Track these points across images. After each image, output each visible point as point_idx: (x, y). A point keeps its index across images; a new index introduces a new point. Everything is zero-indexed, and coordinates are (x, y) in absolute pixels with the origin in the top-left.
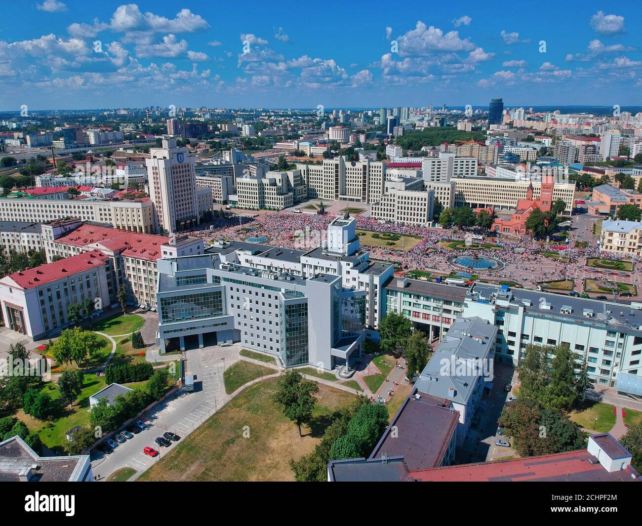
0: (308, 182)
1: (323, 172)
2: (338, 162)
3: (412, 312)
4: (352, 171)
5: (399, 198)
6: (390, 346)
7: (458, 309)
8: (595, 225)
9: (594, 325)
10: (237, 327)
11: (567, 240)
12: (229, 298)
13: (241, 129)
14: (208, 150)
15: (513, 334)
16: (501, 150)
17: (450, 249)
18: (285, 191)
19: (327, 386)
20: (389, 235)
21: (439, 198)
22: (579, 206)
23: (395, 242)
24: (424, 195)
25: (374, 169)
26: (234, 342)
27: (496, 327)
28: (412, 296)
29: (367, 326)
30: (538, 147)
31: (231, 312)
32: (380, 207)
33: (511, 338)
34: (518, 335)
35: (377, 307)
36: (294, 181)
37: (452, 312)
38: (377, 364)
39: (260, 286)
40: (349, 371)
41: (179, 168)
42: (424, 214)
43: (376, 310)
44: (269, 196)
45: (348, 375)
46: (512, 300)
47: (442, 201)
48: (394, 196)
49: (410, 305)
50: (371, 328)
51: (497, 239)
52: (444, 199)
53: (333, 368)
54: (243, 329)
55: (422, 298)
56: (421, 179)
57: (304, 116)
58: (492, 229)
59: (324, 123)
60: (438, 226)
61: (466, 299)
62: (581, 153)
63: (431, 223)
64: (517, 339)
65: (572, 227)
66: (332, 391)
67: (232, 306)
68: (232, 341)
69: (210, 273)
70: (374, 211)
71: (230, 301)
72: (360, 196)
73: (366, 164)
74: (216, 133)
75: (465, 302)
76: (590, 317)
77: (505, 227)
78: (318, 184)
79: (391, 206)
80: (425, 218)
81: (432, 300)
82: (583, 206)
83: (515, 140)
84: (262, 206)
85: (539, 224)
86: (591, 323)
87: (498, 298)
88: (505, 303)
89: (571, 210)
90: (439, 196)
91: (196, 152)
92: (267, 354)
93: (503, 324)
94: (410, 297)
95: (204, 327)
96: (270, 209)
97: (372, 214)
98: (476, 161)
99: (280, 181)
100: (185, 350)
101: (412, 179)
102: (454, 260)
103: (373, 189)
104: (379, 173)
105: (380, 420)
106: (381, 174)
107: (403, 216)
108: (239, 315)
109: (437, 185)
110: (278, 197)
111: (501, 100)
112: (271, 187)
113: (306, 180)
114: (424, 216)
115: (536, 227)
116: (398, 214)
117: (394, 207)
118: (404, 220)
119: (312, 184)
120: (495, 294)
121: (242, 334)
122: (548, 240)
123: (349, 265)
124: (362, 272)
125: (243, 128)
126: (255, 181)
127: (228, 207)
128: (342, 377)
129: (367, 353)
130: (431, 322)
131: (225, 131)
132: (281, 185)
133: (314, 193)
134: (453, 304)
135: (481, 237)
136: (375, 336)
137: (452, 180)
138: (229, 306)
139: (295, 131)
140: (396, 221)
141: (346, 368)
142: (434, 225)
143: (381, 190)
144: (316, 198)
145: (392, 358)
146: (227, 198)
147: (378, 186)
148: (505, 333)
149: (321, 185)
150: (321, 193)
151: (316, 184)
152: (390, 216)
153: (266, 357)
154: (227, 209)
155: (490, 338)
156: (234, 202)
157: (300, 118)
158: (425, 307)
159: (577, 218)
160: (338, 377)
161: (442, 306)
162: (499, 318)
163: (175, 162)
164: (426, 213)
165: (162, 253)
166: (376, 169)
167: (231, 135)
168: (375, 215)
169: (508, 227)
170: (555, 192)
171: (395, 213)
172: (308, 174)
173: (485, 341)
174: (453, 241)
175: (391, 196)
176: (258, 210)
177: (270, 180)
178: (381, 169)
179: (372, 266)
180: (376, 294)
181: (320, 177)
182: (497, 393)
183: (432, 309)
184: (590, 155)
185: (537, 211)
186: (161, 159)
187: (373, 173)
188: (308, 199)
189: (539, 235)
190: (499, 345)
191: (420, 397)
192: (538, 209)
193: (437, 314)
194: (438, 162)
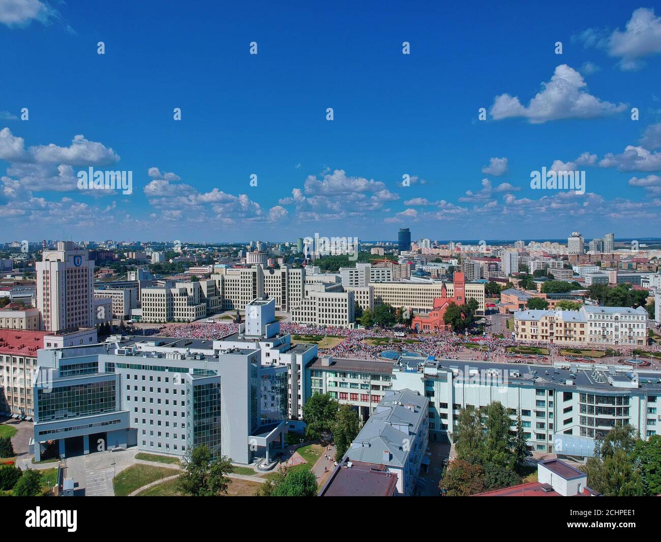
0: (223, 293)
1: (240, 281)
2: (256, 270)
3: (339, 393)
4: (271, 279)
5: (319, 300)
6: (317, 431)
7: (386, 384)
8: (507, 321)
9: (522, 384)
10: (133, 425)
11: (484, 334)
12: (124, 388)
13: (150, 257)
14: (111, 275)
15: (444, 406)
16: (413, 267)
17: (374, 345)
18: (197, 302)
19: (244, 481)
20: (312, 336)
21: (359, 302)
22: (490, 308)
23: (317, 342)
24: (345, 296)
25: (293, 276)
26: (128, 447)
27: (426, 398)
28: (338, 374)
29: (290, 417)
30: (446, 267)
31: (127, 406)
32: (301, 311)
33: (443, 411)
34: (450, 406)
35: (300, 392)
36: (208, 291)
37: (381, 387)
38: (302, 454)
39: (162, 369)
40: (270, 463)
41: (75, 271)
42: (346, 316)
43: (300, 396)
44: (178, 307)
45: (269, 467)
46: (439, 367)
47: (362, 305)
48: (314, 299)
49: (336, 385)
50: (295, 418)
51: (419, 336)
52: (364, 303)
53: (251, 462)
54: (139, 426)
55: (349, 375)
56: (340, 284)
57: (219, 246)
58: (413, 327)
59: (241, 251)
60: (361, 328)
61: (394, 370)
62: (485, 270)
63: (353, 324)
64: (449, 411)
65: (487, 324)
66: (250, 485)
67: (128, 398)
68: (125, 445)
69: (103, 360)
70: (294, 316)
71: (125, 393)
72: (280, 304)
73: (285, 270)
74: (122, 260)
75: (393, 373)
76: (517, 377)
77: (425, 324)
78: (235, 295)
79: (312, 310)
80: (347, 320)
81: (359, 376)
82: (495, 308)
83: (425, 260)
84: (170, 319)
85: (457, 317)
86: (519, 383)
87: (425, 366)
88: (433, 371)
89: (483, 310)
90: (359, 300)
91: (98, 276)
92: (169, 456)
93: (433, 396)
94: (336, 376)
95: (91, 426)
96: (179, 321)
97: (293, 320)
98: (391, 270)
99: (191, 291)
100: (66, 458)
101: (331, 284)
102: (378, 354)
103: (293, 297)
104: (298, 280)
105: (307, 488)
106: (301, 280)
107: (324, 319)
108: (136, 410)
109: (356, 289)
110: (189, 307)
111: (408, 229)
112: (181, 297)
113: (221, 290)
114: (346, 318)
115: (454, 320)
116: (320, 317)
117: (315, 310)
118: (326, 323)
119: (227, 295)
120: (422, 364)
121: (140, 433)
122: (467, 334)
123: (268, 345)
124: (284, 352)
125: (153, 255)
126: (163, 292)
127: (130, 321)
128: (262, 470)
129: (291, 444)
130: (359, 403)
131: (132, 259)
132: (192, 294)
133: (230, 304)
134: (381, 378)
135: (403, 334)
136: (299, 427)
137: (369, 284)
138: (124, 398)
139: (210, 258)
140: (318, 324)
141: (266, 460)
142: (356, 326)
143: (301, 293)
144: (231, 310)
145: (319, 446)
146: (130, 311)
147: (298, 293)
148: (437, 405)
149: (237, 295)
150: (237, 304)
151: (232, 295)
152: (312, 320)
153: (168, 458)
154: (128, 323)
155: (422, 407)
156: (138, 317)
157: (216, 248)
158: (354, 385)
159: (490, 317)
160: (256, 470)
161: (370, 382)
162: (429, 389)
163: (71, 265)
164: (347, 314)
165: (45, 345)
166: (295, 276)
167: (139, 262)
168: (296, 320)
169: (428, 325)
170: (467, 293)
171: (317, 317)
172: (223, 285)
173: (417, 409)
174: (376, 338)
175: (311, 299)
176: (165, 323)
177: (180, 289)
178: (301, 276)
179: (294, 347)
180: (299, 376)
181: (237, 287)
182: (435, 469)
183: (360, 388)
184: (493, 272)
185: (452, 305)
186: (55, 261)
187: (293, 280)
188: (223, 310)
189: (458, 329)
190: (433, 421)
191: (352, 465)
192: (453, 303)
193: (364, 392)
194: (356, 272)
